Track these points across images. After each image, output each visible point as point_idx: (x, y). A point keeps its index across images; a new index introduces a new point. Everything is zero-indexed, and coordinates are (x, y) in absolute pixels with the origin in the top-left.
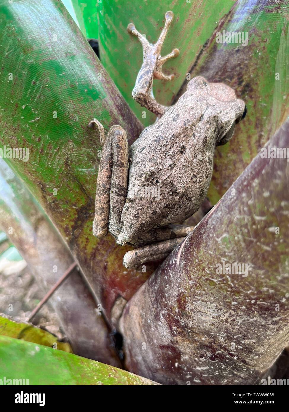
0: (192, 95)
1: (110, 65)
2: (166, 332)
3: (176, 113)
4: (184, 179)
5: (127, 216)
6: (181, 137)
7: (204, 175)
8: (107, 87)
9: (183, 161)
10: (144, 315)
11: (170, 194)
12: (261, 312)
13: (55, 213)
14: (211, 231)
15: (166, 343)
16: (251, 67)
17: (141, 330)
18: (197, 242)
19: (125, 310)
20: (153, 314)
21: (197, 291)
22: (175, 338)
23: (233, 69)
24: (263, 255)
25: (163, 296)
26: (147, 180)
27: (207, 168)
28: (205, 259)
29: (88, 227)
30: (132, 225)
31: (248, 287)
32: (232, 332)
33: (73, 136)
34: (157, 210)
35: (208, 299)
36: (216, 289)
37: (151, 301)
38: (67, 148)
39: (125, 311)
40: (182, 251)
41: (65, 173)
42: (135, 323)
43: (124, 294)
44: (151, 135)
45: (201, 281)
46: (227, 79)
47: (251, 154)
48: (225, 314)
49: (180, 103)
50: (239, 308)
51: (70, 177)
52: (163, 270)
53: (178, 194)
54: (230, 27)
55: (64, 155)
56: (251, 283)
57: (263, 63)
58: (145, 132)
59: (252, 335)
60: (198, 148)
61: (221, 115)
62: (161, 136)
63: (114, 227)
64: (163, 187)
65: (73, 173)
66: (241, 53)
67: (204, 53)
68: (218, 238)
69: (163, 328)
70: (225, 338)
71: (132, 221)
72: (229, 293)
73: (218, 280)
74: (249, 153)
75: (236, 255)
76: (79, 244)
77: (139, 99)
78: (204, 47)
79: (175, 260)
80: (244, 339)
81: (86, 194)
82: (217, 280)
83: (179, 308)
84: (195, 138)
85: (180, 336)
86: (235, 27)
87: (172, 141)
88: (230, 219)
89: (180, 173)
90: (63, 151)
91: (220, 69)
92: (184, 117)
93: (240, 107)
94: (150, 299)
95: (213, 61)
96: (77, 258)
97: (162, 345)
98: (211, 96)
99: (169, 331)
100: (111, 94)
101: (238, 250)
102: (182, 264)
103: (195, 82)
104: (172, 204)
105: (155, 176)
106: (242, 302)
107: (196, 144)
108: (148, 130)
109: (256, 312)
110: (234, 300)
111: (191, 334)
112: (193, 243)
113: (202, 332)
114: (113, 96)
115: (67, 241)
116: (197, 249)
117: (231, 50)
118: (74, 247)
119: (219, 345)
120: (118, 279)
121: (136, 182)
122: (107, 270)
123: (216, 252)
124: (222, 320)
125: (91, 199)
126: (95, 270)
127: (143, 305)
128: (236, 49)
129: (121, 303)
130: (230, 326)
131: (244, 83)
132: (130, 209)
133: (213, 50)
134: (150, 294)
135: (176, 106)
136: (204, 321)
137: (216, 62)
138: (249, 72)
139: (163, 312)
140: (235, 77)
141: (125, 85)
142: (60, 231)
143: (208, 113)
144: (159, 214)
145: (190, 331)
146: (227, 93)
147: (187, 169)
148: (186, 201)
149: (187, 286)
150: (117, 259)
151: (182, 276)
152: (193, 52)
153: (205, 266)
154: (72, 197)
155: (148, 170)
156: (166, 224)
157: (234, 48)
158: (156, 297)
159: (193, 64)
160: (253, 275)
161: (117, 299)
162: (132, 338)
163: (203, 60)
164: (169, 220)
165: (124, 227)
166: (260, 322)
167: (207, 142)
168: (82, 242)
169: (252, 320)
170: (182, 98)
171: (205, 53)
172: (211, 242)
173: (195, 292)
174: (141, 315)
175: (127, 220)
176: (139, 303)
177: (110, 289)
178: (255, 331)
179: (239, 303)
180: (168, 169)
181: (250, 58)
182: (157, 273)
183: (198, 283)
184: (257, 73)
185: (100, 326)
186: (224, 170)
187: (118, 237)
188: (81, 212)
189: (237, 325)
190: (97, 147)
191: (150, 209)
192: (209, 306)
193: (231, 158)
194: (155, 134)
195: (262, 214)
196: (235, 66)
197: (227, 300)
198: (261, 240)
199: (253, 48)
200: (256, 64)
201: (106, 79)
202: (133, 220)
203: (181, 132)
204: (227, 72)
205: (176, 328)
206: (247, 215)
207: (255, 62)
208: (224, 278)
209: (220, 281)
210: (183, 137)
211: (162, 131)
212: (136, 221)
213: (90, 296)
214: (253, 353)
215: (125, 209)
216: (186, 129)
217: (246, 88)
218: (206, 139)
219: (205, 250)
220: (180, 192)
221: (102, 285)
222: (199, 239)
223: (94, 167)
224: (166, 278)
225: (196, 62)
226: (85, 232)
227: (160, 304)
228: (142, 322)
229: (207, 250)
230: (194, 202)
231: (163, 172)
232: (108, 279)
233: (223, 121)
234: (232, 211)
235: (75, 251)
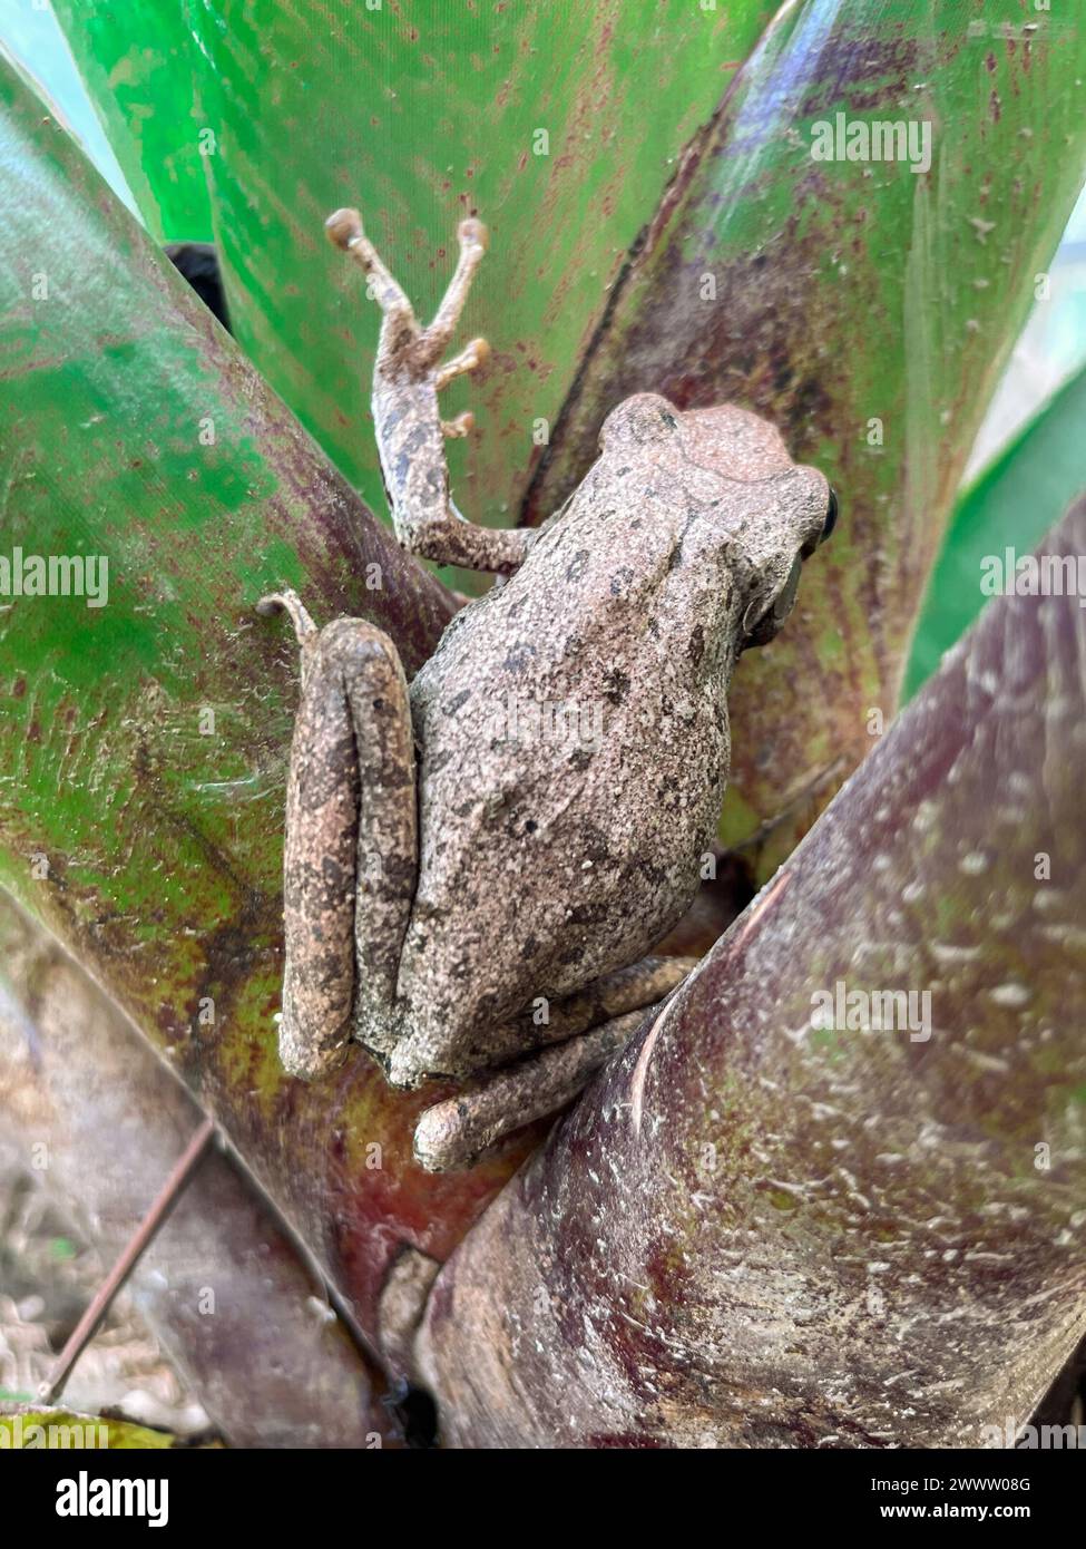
0: (625, 470)
1: (272, 346)
2: (615, 1389)
3: (575, 548)
4: (632, 802)
5: (422, 975)
6: (606, 638)
7: (704, 775)
8: (275, 449)
9: (621, 733)
10: (514, 1322)
11: (584, 866)
12: (983, 1284)
13: (113, 961)
14: (762, 1000)
15: (619, 1426)
16: (815, 319)
17: (511, 1380)
18: (709, 1040)
19: (432, 1301)
20: (556, 1319)
21: (727, 1231)
22: (651, 1408)
23: (751, 328)
24: (978, 1088)
25: (588, 1249)
26: (488, 823)
27: (712, 747)
28: (748, 1111)
29: (251, 1001)
30: (444, 1006)
31: (926, 1207)
32: (876, 1368)
33: (159, 660)
34: (540, 938)
35: (774, 1258)
36: (801, 1219)
37: (542, 1270)
38: (138, 709)
39: (438, 1308)
40: (648, 1069)
41: (141, 804)
42: (480, 1352)
43: (425, 1240)
44: (485, 640)
45: (737, 1192)
46: (732, 371)
47: (847, 636)
48: (842, 1309)
49: (582, 503)
50: (897, 1283)
51: (160, 820)
52: (579, 1147)
53: (615, 864)
54: (722, 175)
55: (128, 737)
56: (937, 1192)
57: (859, 301)
58: (460, 631)
59: (949, 1367)
60: (673, 673)
61: (744, 540)
62: (526, 644)
63: (373, 1024)
64: (557, 843)
65: (171, 802)
66: (774, 270)
67: (634, 276)
68: (793, 1027)
69: (600, 1371)
70: (847, 1390)
71: (446, 993)
72: (852, 1231)
73: (807, 1188)
74: (840, 632)
75: (872, 1091)
76: (224, 1070)
77: (433, 545)
78: (633, 254)
79: (623, 1109)
80: (923, 1384)
81: (235, 878)
82: (801, 1188)
83: (657, 1297)
84: (658, 636)
85: (670, 1398)
86: (742, 171)
87: (571, 660)
88: (837, 953)
89: (614, 779)
90: (125, 723)
91: (701, 333)
92: (608, 561)
93: (811, 498)
94: (537, 1256)
95: (672, 304)
96: (220, 1119)
97: (603, 1435)
98: (698, 466)
99: (625, 1383)
100: (296, 476)
101: (878, 1075)
102: (655, 1125)
103: (631, 417)
104: (593, 906)
105: (522, 803)
106: (908, 1259)
107: (666, 661)
108: (470, 619)
109: (962, 1291)
110: (874, 1256)
111: (714, 1388)
112: (692, 1044)
113: (759, 1379)
114: (303, 484)
115: (173, 1059)
116: (713, 1069)
117: (734, 262)
118: (203, 1082)
119: (826, 1418)
120: (396, 1186)
121: (447, 835)
122: (347, 1156)
123: (788, 1081)
124: (834, 1328)
125: (254, 894)
126: (299, 1159)
127: (510, 1283)
128: (754, 256)
129: (415, 1275)
130: (868, 1347)
131: (795, 381)
132: (431, 946)
133: (667, 264)
134: (534, 1240)
135: (570, 520)
136: (763, 1338)
137: (682, 308)
138: (810, 340)
139: (596, 1312)
140: (760, 360)
141: (342, 420)
142: (141, 1025)
143: (698, 535)
144: (550, 950)
145: (708, 1378)
146: (753, 445)
147: (638, 760)
148: (647, 884)
149: (685, 1214)
150: (381, 1110)
151: (659, 1173)
152: (592, 279)
153: (753, 1136)
154: (175, 893)
155: (491, 786)
156: (580, 985)
157: (747, 254)
158: (560, 1251)
159: (597, 321)
160: (944, 1161)
161: (399, 1261)
162: (475, 1412)
163: (632, 305)
164: (589, 968)
165: (411, 1016)
166: (979, 1320)
167: (706, 647)
168: (235, 1061)
169: (949, 1317)
170: (591, 485)
171: (638, 279)
172: (767, 1042)
173: (718, 1234)
174: (504, 1325)
175: (425, 988)
176: (491, 1276)
177: (366, 1225)
178: (961, 1350)
179: (895, 1266)
180: (569, 773)
181: (810, 288)
182: (550, 1155)
183: (726, 1199)
184: (840, 338)
185: (336, 1366)
186: (756, 709)
187: (392, 1057)
188: (221, 948)
189: (893, 1341)
190: (259, 692)
191: (510, 938)
192: (778, 1285)
193: (775, 661)
194: (502, 638)
195: (962, 937)
196: (758, 320)
197: (848, 1258)
198: (963, 1035)
199: (817, 247)
200: (834, 307)
201: (268, 415)
202: (449, 987)
203: (602, 619)
204: (729, 341)
205: (652, 1370)
206: (902, 940)
207: (827, 298)
208: (830, 1177)
209: (814, 1190)
210: (614, 638)
211: (530, 626)
212: (459, 991)
213: (286, 1249)
214: (956, 1421)
215: (411, 948)
216: (619, 607)
217: (807, 399)
218: (701, 637)
219: (744, 1076)
220: (620, 854)
221: (334, 1216)
222: (714, 1028)
223: (257, 770)
224: (594, 1176)
225: (609, 313)
226: (243, 1023)
227: (578, 1279)
228: (510, 1351)
229: (755, 1074)
230: (674, 883)
231: (552, 787)
232: (355, 1188)
233: (756, 560)
234: (840, 922)
235: (208, 1095)
